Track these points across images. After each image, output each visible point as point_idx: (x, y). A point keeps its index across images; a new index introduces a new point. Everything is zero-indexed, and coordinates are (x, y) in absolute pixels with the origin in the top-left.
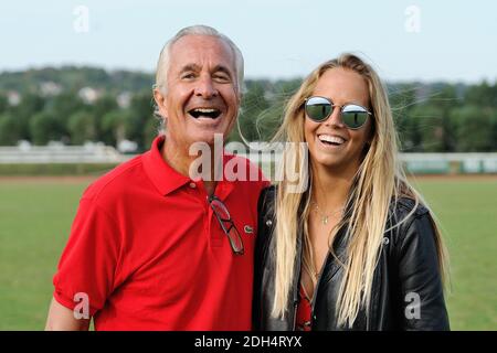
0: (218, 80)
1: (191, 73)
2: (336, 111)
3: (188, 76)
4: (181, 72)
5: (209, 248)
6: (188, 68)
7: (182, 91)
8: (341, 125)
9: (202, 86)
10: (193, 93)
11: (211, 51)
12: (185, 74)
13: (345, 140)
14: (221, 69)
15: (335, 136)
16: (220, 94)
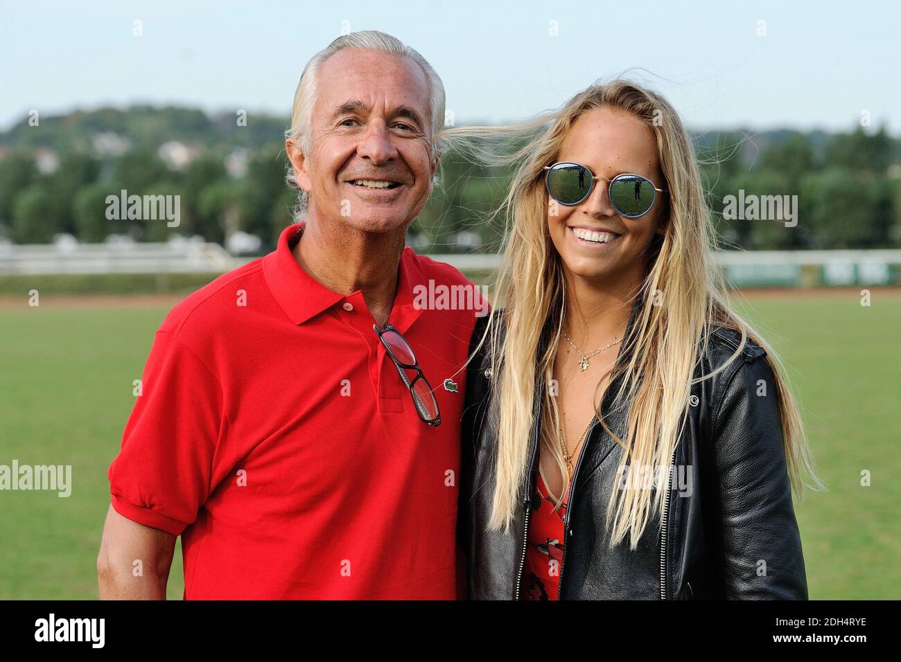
0: (399, 131)
1: (353, 116)
2: (599, 188)
3: (347, 123)
4: (336, 116)
5: (378, 413)
6: (347, 109)
7: (334, 150)
8: (609, 212)
9: (370, 142)
10: (354, 153)
11: (389, 81)
12: (342, 118)
13: (617, 235)
14: (404, 112)
15: (600, 230)
16: (401, 156)
